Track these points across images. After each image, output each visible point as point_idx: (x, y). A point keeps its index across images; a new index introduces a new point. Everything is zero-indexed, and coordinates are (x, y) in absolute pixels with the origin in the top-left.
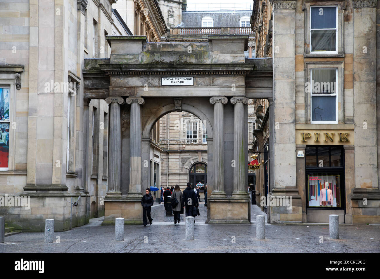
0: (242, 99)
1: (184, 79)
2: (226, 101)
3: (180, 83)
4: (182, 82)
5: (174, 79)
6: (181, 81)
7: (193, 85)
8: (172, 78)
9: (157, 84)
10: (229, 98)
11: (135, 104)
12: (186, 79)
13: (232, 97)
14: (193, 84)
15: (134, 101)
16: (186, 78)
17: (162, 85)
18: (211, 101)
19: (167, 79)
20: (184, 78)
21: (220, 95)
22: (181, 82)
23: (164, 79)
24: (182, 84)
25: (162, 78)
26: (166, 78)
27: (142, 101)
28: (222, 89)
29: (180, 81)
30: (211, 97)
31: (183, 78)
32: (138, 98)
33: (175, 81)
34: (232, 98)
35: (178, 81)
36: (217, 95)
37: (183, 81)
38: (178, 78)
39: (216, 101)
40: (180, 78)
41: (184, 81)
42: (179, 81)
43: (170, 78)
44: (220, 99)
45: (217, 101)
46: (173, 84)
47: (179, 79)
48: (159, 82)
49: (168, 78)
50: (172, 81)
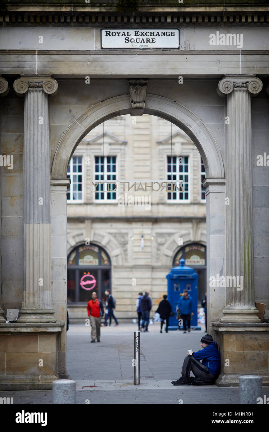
1: (155, 34)
2: (258, 86)
3: (146, 44)
4: (151, 41)
5: (132, 32)
6: (150, 38)
7: (178, 48)
8: (126, 31)
10: (266, 79)
11: (36, 94)
12: (160, 34)
14: (177, 46)
15: (33, 87)
16: (160, 31)
17: (103, 47)
18: (222, 86)
19: (114, 34)
20: (156, 31)
21: (245, 72)
22: (148, 41)
23: (108, 34)
24: (150, 45)
25: (101, 30)
26: (112, 31)
29: (145, 38)
30: (222, 77)
31: (152, 31)
32: (44, 80)
33: (135, 38)
35: (141, 38)
36: (238, 72)
37: (153, 37)
38: (140, 31)
39: (234, 87)
40: (145, 31)
41: (157, 38)
42: (142, 37)
43: (122, 31)
44: (243, 83)
45: (238, 87)
46: (129, 45)
47: (144, 34)
49: (116, 31)
50: (125, 39)
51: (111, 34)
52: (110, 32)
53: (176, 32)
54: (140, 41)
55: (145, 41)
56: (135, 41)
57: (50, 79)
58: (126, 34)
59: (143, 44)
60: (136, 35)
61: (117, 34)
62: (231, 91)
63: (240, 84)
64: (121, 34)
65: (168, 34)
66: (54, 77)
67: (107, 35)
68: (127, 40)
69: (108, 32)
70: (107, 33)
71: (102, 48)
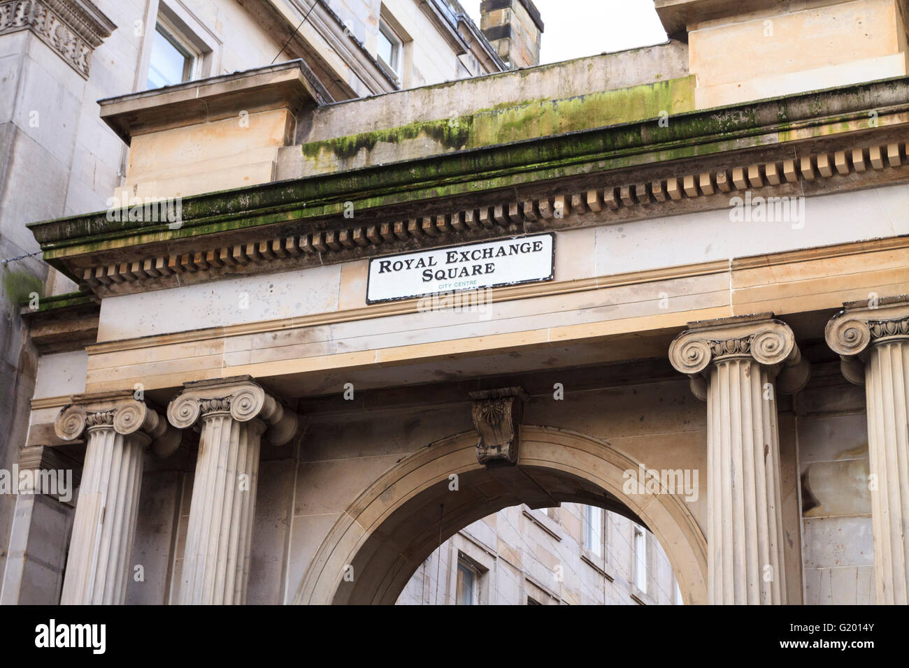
3: (471, 278)
4: (483, 270)
6: (483, 262)
16: (506, 244)
19: (398, 266)
20: (496, 246)
22: (477, 270)
23: (384, 268)
26: (393, 260)
29: (469, 265)
31: (487, 246)
33: (446, 268)
35: (460, 266)
37: (488, 261)
38: (459, 250)
40: (471, 248)
41: (498, 262)
42: (465, 264)
43: (416, 257)
46: (432, 287)
47: (469, 256)
49: (402, 258)
51: (391, 267)
52: (389, 263)
53: (546, 240)
54: (458, 274)
55: (470, 271)
56: (447, 276)
59: (464, 278)
60: (449, 262)
61: (405, 265)
64: (413, 265)
65: (525, 249)
67: (382, 271)
68: (427, 276)
69: (385, 264)
70: (382, 267)
71: (369, 302)
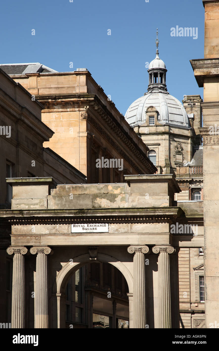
0: (166, 248)
1: (97, 226)
2: (147, 250)
5: (86, 225)
7: (108, 232)
8: (83, 225)
9: (66, 232)
10: (151, 247)
11: (41, 254)
12: (99, 226)
13: (154, 245)
15: (39, 251)
17: (72, 232)
18: (130, 250)
21: (140, 243)
24: (95, 231)
25: (71, 224)
27: (49, 251)
28: (142, 236)
30: (129, 245)
32: (44, 248)
34: (155, 247)
36: (136, 243)
44: (139, 248)
45: (136, 250)
48: (68, 229)
50: (83, 228)
57: (47, 247)
58: (83, 226)
62: (134, 252)
63: (138, 249)
66: (49, 246)
